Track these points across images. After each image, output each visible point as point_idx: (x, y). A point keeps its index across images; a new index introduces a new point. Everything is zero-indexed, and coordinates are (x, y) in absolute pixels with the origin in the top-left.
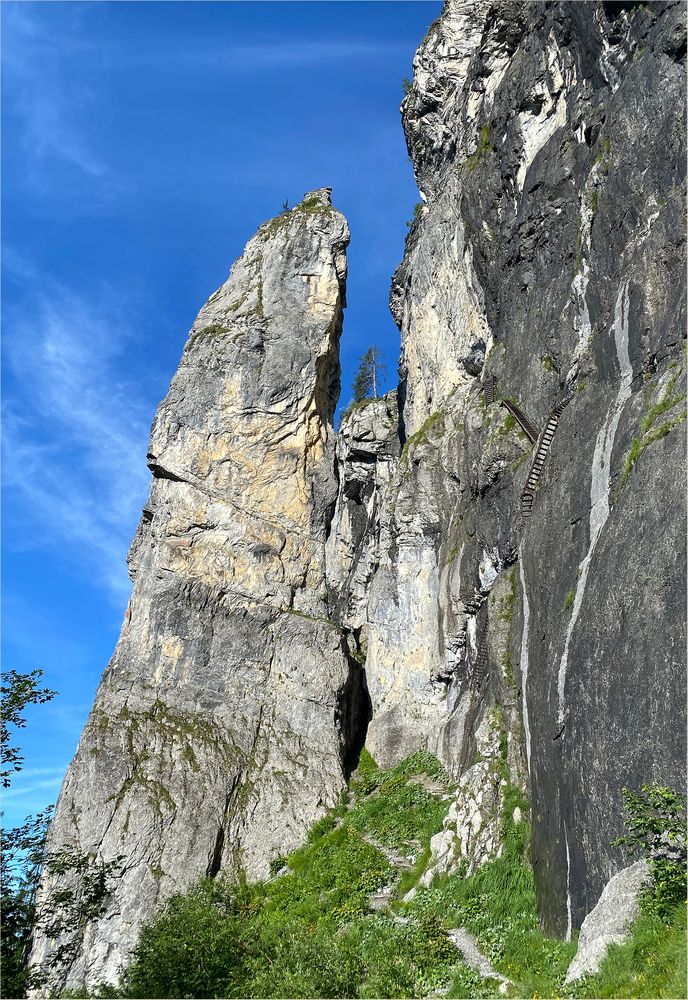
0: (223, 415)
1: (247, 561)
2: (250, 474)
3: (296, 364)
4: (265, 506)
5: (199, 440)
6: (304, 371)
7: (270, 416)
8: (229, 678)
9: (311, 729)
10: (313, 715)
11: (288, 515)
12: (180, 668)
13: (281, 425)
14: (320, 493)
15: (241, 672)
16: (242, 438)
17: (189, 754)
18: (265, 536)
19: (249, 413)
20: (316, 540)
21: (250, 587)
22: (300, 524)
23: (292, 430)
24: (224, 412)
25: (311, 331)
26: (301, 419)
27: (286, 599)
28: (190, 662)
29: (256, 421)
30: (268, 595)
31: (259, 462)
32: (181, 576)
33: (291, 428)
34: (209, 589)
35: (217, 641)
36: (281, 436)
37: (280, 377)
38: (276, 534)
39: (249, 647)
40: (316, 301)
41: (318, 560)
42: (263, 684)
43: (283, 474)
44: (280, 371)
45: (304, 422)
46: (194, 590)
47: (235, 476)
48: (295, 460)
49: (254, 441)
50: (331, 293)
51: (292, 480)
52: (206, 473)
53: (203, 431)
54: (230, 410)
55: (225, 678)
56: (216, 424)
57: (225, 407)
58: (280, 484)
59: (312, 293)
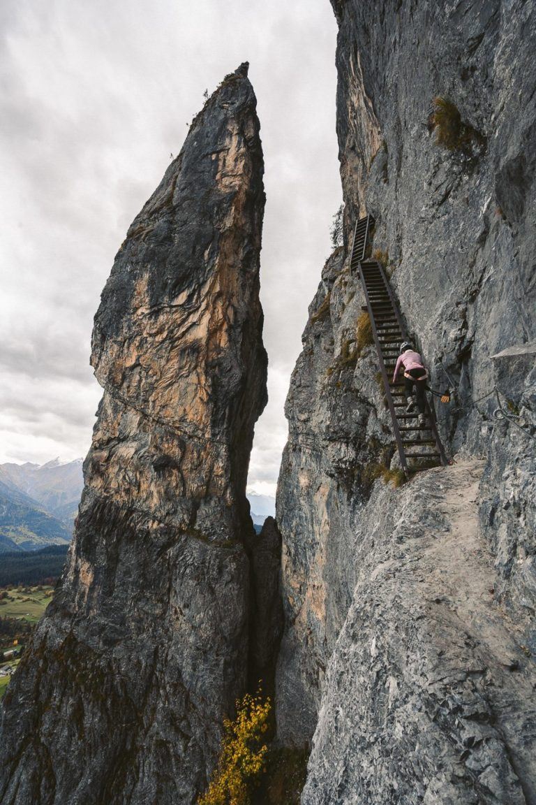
0: (134, 318)
1: (150, 475)
2: (155, 378)
3: (198, 248)
4: (170, 411)
5: (116, 347)
6: (207, 252)
7: (174, 309)
8: (130, 611)
9: (199, 684)
10: (201, 667)
11: (190, 417)
12: (90, 598)
13: (184, 317)
14: (223, 387)
15: (141, 604)
16: (150, 339)
17: (78, 714)
18: (166, 446)
19: (155, 312)
20: (219, 442)
21: (153, 505)
22: (201, 426)
23: (195, 320)
24: (135, 315)
25: (216, 209)
26: (203, 306)
27: (185, 516)
28: (99, 591)
29: (162, 318)
30: (168, 514)
31: (163, 362)
32: (98, 495)
33: (194, 318)
34: (118, 509)
35: (120, 569)
36: (184, 329)
37: (182, 265)
38: (176, 442)
39: (145, 579)
40: (224, 175)
41: (221, 465)
42: (162, 617)
43: (184, 372)
44: (182, 260)
45: (206, 309)
46: (106, 511)
47: (144, 381)
48: (195, 355)
49: (160, 340)
50: (239, 162)
51: (193, 378)
52: (120, 381)
53: (119, 339)
54: (139, 312)
55: (126, 610)
56: (129, 329)
57: (136, 309)
58: (182, 383)
59: (220, 168)
